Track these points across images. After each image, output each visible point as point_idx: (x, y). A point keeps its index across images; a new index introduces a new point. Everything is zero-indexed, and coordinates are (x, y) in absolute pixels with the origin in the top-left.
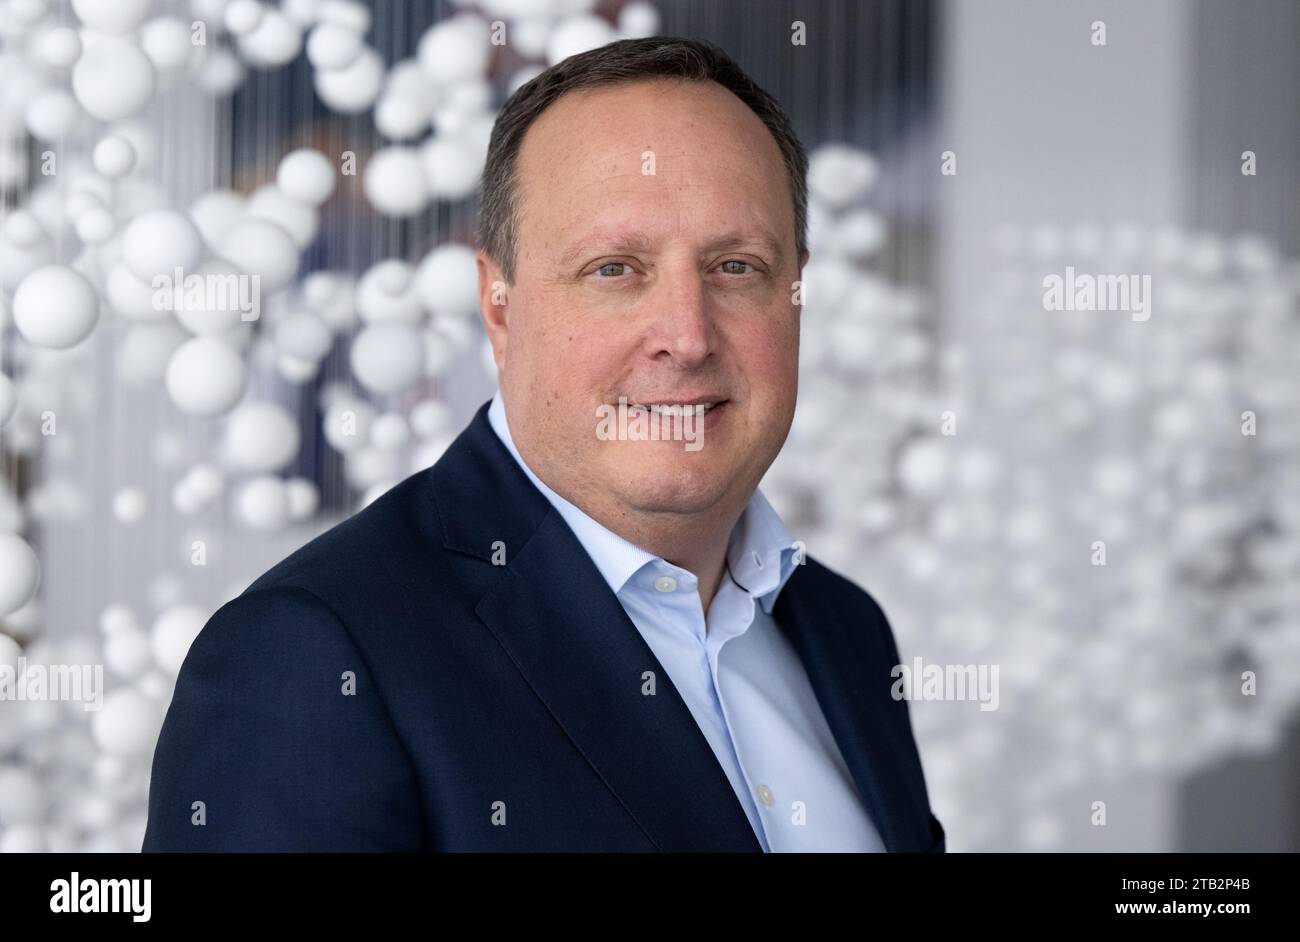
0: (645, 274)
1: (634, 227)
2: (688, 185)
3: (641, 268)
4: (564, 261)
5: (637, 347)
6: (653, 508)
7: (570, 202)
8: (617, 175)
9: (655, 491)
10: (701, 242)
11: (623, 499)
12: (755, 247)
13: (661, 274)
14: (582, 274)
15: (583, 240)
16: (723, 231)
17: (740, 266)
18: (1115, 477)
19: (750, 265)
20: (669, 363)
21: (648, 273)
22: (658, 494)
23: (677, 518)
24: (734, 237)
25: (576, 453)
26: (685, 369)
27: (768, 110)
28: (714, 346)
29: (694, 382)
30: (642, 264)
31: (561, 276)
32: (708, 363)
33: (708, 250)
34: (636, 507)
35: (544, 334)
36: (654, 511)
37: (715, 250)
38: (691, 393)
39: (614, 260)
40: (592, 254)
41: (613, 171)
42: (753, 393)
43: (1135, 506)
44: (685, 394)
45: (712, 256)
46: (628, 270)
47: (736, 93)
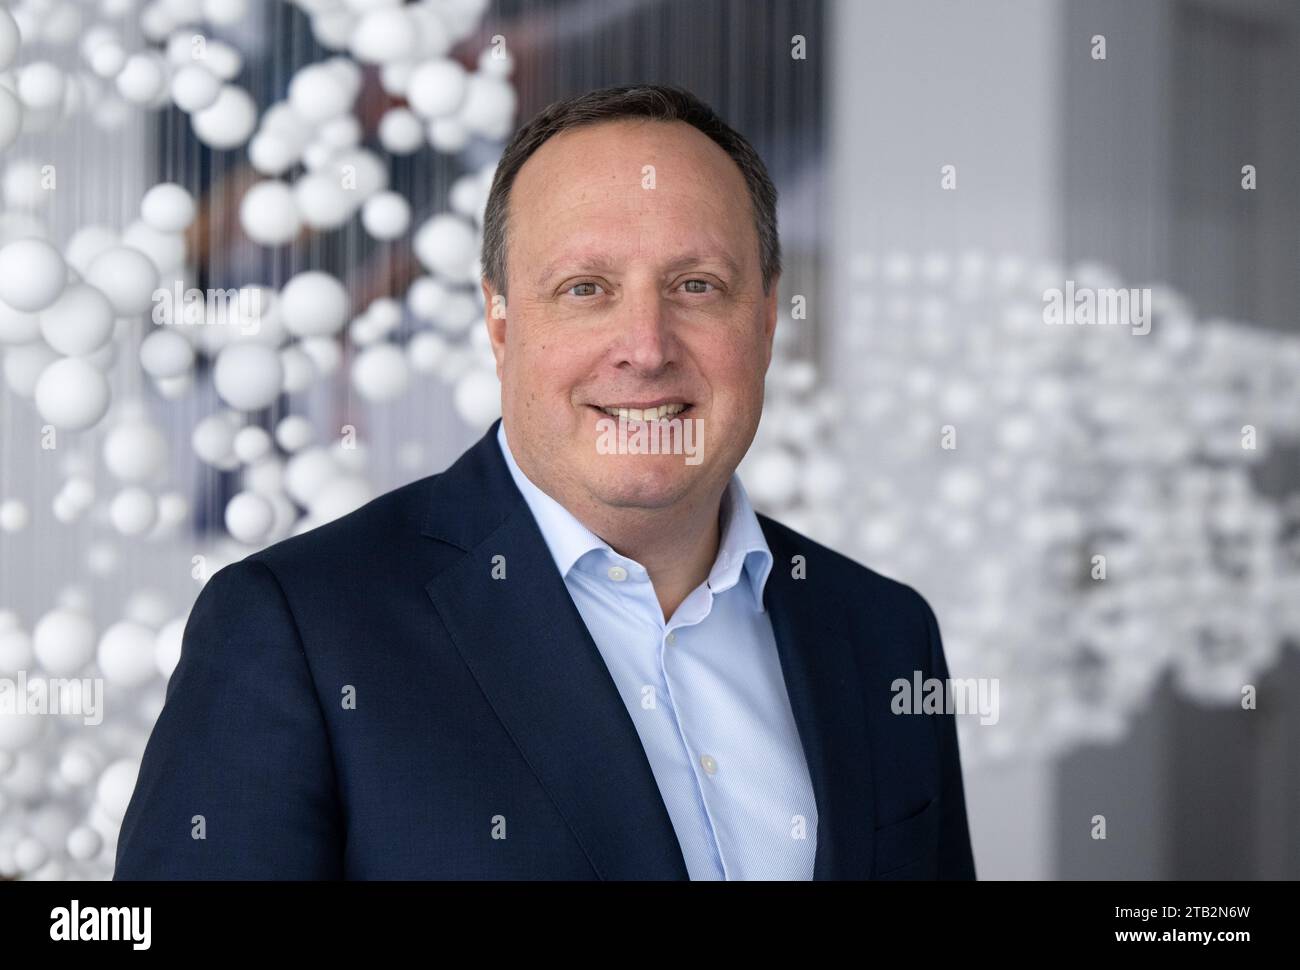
0: (613, 294)
1: (599, 249)
2: (648, 211)
3: (609, 288)
4: (542, 281)
5: (603, 357)
6: (621, 503)
7: (547, 228)
8: (586, 201)
9: (620, 489)
10: (661, 263)
11: (595, 494)
12: (711, 266)
13: (625, 292)
14: (558, 292)
15: (555, 262)
16: (680, 251)
17: (699, 285)
18: (960, 486)
19: (710, 283)
20: (632, 372)
21: (615, 292)
22: (622, 492)
23: (642, 512)
24: (692, 256)
25: (552, 450)
26: (646, 377)
27: (735, 148)
28: (672, 355)
29: (656, 386)
30: (610, 285)
31: (540, 296)
32: (668, 369)
33: (669, 269)
34: (604, 502)
35: (524, 345)
36: (622, 506)
37: (673, 270)
38: (653, 396)
39: (584, 279)
40: (564, 274)
41: (583, 199)
42: (715, 394)
43: (978, 512)
44: (647, 396)
45: (672, 276)
46: (599, 290)
47: (707, 134)
